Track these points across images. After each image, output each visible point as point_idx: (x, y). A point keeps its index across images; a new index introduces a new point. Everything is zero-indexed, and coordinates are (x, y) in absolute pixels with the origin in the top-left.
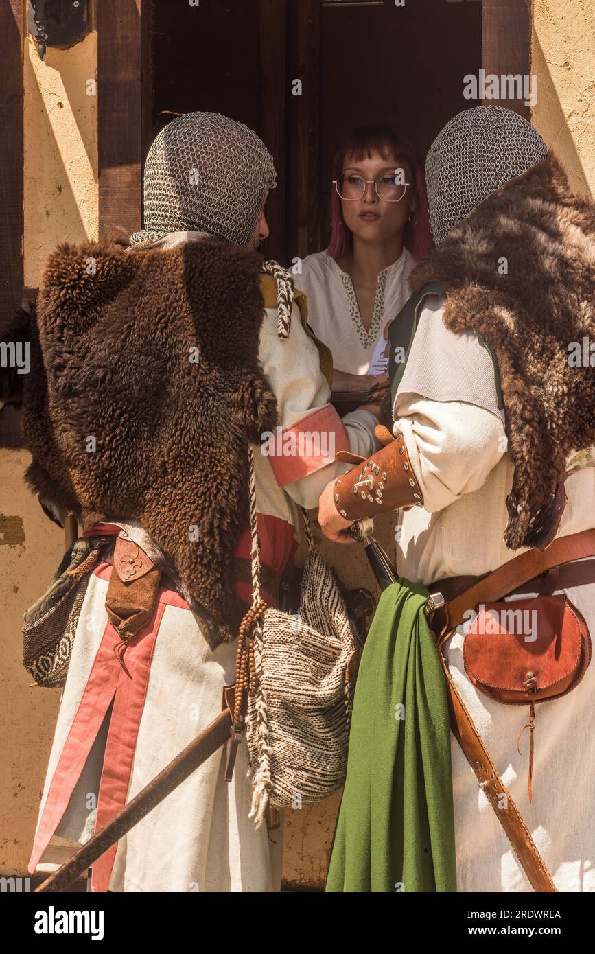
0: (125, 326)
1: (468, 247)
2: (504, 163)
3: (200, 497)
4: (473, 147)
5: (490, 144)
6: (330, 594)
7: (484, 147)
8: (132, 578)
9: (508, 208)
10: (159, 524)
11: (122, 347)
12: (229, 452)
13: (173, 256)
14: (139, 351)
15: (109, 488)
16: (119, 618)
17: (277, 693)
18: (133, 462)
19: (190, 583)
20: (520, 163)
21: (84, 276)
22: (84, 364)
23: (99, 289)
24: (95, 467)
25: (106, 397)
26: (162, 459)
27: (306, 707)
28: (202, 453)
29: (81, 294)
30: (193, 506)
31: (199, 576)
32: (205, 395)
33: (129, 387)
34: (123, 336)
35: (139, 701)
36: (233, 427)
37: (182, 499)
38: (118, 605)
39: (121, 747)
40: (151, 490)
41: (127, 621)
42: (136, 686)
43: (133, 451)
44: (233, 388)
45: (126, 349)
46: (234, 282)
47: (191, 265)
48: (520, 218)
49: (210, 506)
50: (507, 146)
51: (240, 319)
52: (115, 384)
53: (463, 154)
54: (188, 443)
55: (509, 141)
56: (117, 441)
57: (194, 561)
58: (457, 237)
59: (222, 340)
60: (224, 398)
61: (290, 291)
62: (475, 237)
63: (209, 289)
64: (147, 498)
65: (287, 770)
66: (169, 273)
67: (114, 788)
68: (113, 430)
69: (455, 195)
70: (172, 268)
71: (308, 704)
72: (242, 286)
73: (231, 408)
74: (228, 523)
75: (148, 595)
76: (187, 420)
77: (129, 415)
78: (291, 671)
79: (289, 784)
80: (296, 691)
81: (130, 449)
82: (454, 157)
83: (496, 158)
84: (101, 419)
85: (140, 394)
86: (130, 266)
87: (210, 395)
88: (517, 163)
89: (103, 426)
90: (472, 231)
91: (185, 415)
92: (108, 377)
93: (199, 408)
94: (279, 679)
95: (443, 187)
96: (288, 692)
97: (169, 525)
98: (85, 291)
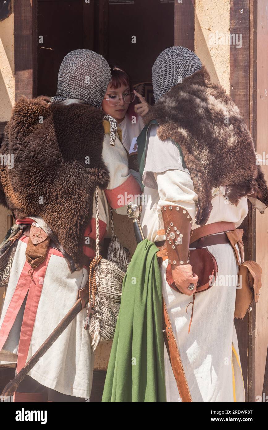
0: (45, 135)
1: (167, 104)
2: (184, 69)
3: (73, 210)
4: (171, 63)
5: (178, 61)
6: (123, 254)
7: (175, 62)
8: (37, 243)
9: (184, 88)
10: (52, 220)
11: (43, 144)
12: (86, 193)
13: (67, 108)
14: (50, 146)
15: (31, 202)
16: (31, 259)
17: (105, 294)
18: (42, 192)
19: (65, 245)
20: (190, 69)
21: (29, 112)
22: (26, 149)
23: (35, 118)
24: (26, 193)
25: (34, 164)
26: (57, 193)
27: (116, 300)
28: (75, 192)
29: (27, 119)
30: (69, 213)
31: (69, 242)
32: (78, 168)
33: (44, 160)
34: (43, 139)
35: (38, 294)
36: (89, 183)
37: (64, 210)
38: (31, 254)
39: (30, 313)
40: (50, 205)
41: (35, 260)
42: (37, 288)
43: (42, 188)
44: (90, 166)
45: (44, 145)
46: (92, 121)
47: (75, 113)
48: (189, 93)
49: (77, 214)
50: (185, 62)
51: (95, 138)
52: (38, 159)
53: (167, 65)
54: (69, 187)
55: (186, 60)
56: (36, 183)
57: (68, 236)
58: (163, 101)
59: (86, 146)
60: (85, 170)
61: (116, 127)
62: (170, 100)
63: (82, 123)
64: (47, 208)
65: (106, 326)
66: (65, 115)
67: (27, 330)
68: (35, 178)
69: (163, 82)
70: (66, 113)
71: (116, 299)
72: (96, 124)
73: (89, 174)
74: (83, 221)
75: (44, 250)
76: (69, 178)
77: (43, 172)
78: (111, 285)
79: (106, 332)
80: (113, 293)
81: (41, 187)
82: (163, 67)
83: (180, 67)
84: (30, 173)
85: (48, 164)
86: (49, 110)
87: (80, 168)
88: (189, 69)
89: (31, 176)
90: (169, 98)
91: (69, 175)
92: (36, 156)
93: (75, 173)
94: (107, 288)
95: (158, 79)
96: (110, 294)
97: (57, 220)
98: (29, 119)
